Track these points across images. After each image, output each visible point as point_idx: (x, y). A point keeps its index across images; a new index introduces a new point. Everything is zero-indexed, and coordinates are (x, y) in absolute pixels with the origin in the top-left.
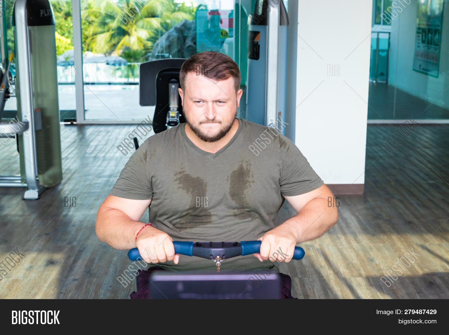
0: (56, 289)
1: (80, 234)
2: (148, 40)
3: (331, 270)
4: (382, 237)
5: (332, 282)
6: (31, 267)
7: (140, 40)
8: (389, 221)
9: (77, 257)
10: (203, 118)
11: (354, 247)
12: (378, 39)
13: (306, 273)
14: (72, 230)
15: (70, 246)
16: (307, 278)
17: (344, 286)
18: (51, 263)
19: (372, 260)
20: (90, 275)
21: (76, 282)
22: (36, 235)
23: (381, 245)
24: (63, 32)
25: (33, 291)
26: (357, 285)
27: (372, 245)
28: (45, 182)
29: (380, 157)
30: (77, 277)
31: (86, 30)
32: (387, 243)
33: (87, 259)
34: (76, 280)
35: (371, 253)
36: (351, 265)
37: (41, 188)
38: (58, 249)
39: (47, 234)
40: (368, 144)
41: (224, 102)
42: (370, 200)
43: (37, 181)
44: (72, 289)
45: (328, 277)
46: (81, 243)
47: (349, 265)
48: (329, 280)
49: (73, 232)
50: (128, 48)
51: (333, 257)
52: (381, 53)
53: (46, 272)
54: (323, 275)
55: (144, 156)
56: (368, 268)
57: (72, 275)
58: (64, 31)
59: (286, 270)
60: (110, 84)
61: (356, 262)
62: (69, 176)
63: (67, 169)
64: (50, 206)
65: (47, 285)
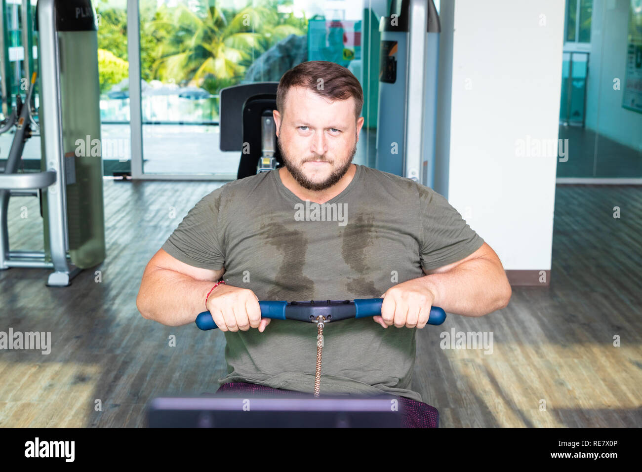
0: (85, 419)
1: (127, 337)
2: (240, 64)
3: (499, 397)
4: (577, 348)
5: (501, 416)
6: (51, 385)
7: (228, 64)
8: (588, 326)
9: (120, 372)
10: (308, 154)
11: (536, 363)
12: (571, 63)
13: (462, 402)
14: (117, 332)
15: (110, 355)
16: (464, 409)
17: (519, 421)
18: (81, 379)
19: (562, 384)
20: (138, 398)
21: (116, 409)
22: (61, 338)
23: (576, 361)
24: (120, 52)
25: (51, 421)
26: (539, 420)
27: (562, 361)
28: (79, 261)
29: (575, 232)
30: (118, 402)
31: (153, 50)
32: (585, 357)
33: (135, 375)
34: (116, 406)
35: (560, 373)
36: (529, 391)
37: (73, 269)
38: (93, 359)
39: (78, 337)
40: (557, 213)
41: (340, 131)
42: (559, 293)
43: (68, 260)
44: (110, 420)
45: (495, 408)
46: (128, 352)
47: (528, 391)
48: (497, 413)
49: (117, 335)
50: (211, 76)
51: (503, 378)
52: (575, 83)
53: (73, 393)
54: (488, 405)
55: (216, 203)
56: (557, 395)
57: (112, 398)
58: (121, 50)
59: (432, 397)
60: (181, 123)
61: (538, 386)
62: (115, 253)
63: (115, 244)
64: (84, 296)
65: (73, 412)
